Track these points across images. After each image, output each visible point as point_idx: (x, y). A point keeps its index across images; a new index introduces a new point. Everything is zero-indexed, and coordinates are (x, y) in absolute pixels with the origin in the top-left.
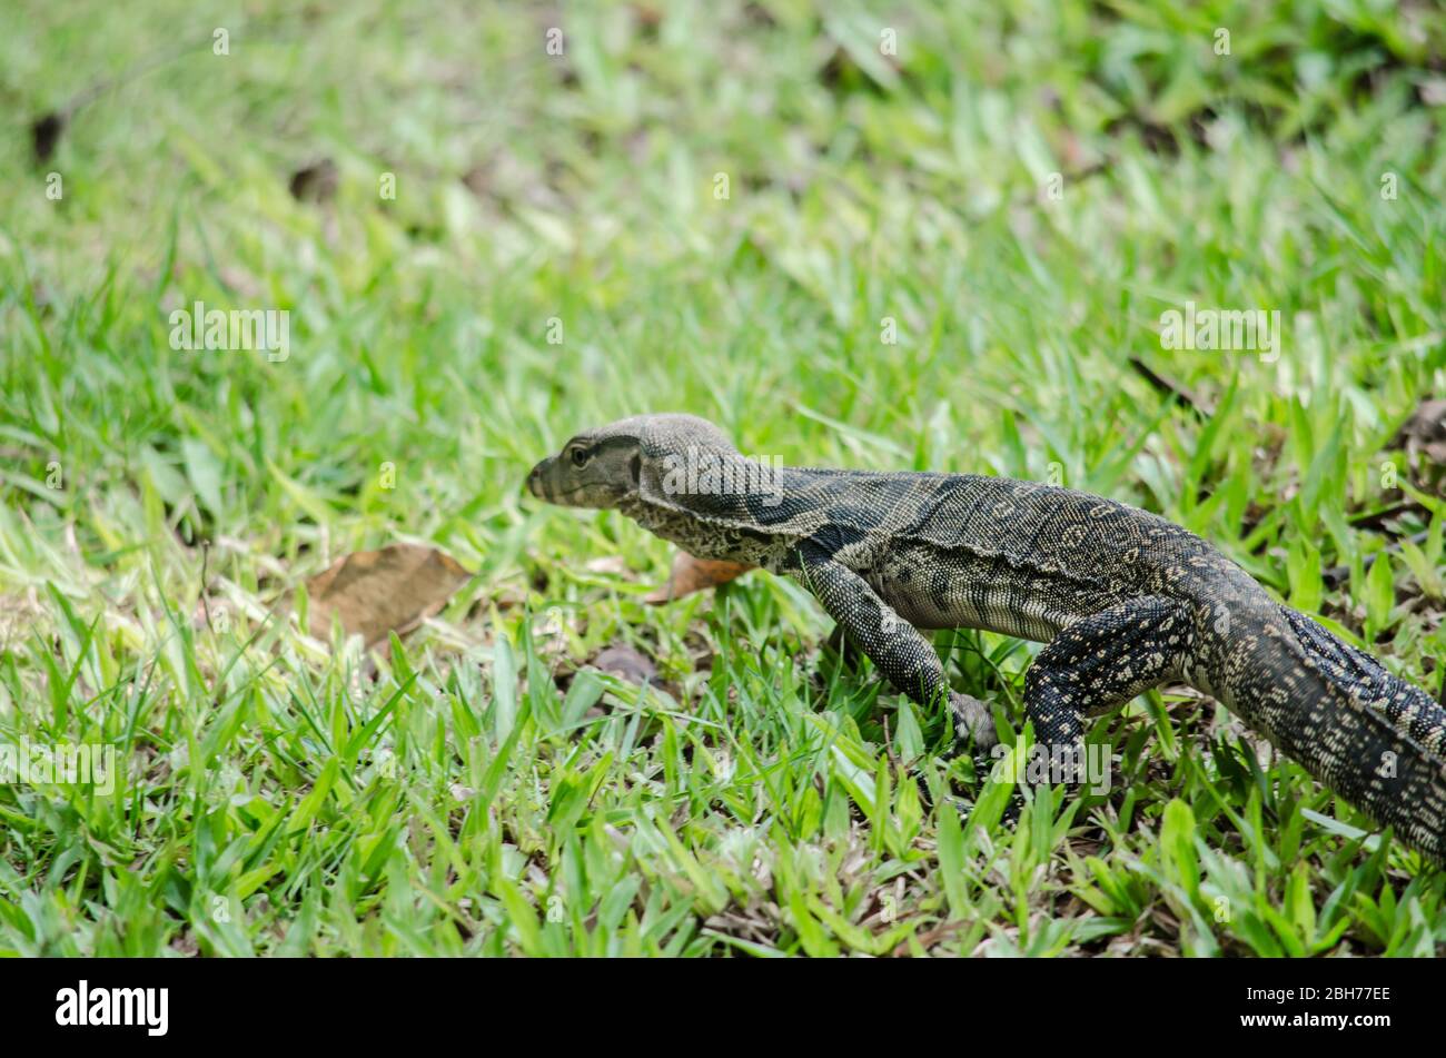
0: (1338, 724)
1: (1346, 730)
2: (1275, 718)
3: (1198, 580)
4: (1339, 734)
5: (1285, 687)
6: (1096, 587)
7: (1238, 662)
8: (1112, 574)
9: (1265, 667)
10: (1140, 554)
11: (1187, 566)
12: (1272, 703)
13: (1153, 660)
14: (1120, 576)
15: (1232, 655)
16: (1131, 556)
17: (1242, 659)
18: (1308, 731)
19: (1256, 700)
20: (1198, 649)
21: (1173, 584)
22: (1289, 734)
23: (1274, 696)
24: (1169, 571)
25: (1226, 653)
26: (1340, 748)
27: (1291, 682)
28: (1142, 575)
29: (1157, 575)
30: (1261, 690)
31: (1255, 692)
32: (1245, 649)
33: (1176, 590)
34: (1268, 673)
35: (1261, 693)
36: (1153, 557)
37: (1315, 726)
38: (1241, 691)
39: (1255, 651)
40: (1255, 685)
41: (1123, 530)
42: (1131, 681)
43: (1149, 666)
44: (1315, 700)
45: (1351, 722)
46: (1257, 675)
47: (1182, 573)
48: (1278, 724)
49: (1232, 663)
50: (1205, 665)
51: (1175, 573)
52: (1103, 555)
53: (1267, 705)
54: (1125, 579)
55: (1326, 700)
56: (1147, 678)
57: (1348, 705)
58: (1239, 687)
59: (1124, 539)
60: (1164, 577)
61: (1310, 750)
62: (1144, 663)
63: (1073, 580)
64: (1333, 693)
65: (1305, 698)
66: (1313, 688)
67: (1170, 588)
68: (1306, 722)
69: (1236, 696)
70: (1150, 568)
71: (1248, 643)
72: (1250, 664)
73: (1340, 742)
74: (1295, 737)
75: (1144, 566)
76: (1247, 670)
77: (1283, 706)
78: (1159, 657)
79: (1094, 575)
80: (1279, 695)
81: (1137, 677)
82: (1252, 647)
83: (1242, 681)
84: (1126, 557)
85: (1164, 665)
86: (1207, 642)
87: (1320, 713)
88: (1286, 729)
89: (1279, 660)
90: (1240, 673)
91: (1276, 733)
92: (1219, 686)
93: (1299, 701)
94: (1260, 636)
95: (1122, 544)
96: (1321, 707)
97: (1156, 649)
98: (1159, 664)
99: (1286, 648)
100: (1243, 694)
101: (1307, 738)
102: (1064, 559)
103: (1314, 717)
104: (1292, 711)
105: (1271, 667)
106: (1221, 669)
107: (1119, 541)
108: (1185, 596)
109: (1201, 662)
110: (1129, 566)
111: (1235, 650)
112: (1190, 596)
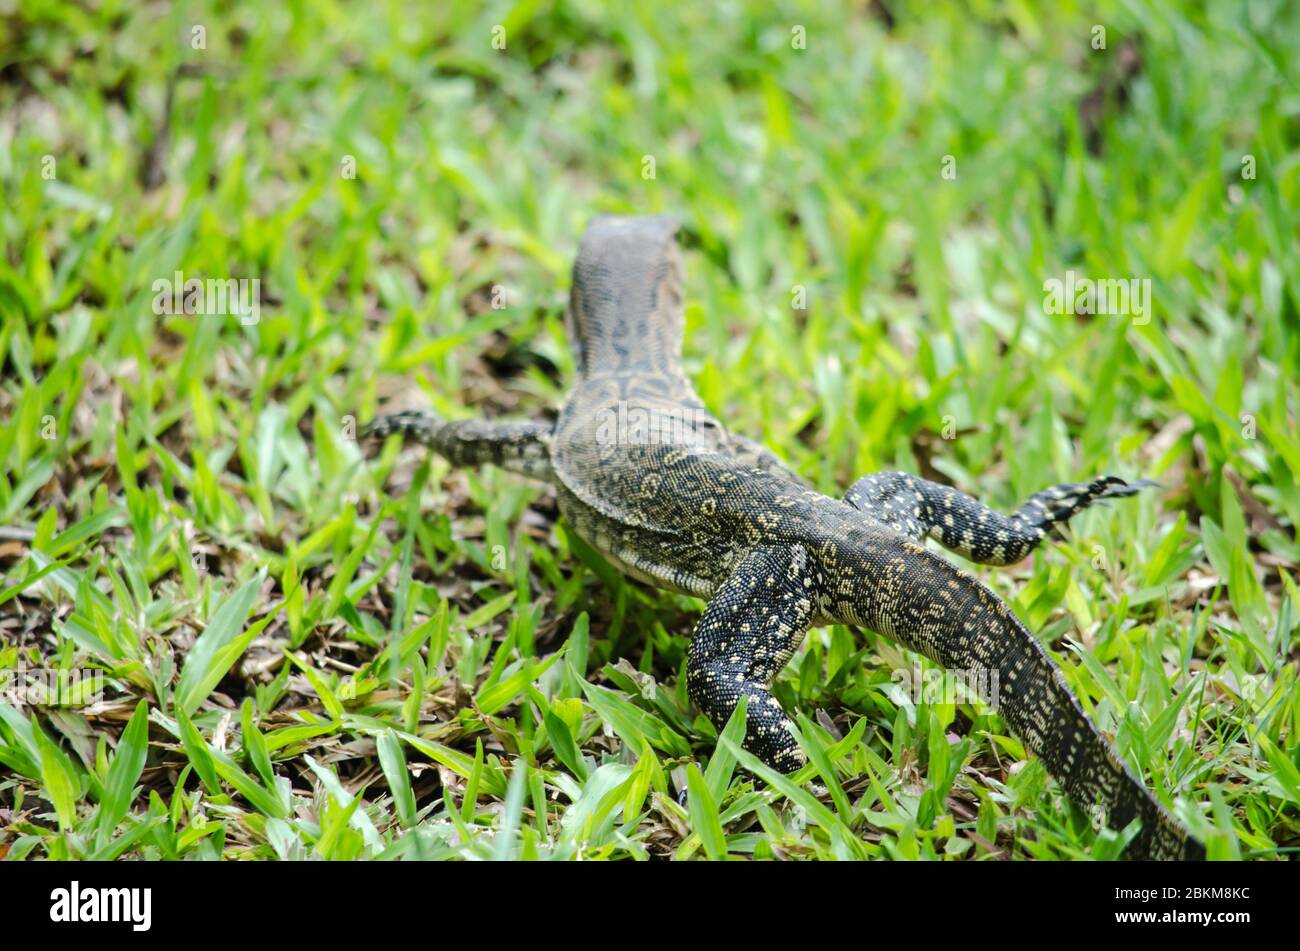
0: (986, 631)
1: (993, 637)
2: (934, 634)
3: (797, 520)
4: (987, 640)
5: (942, 601)
6: (680, 540)
7: (890, 587)
8: (693, 526)
9: (919, 585)
10: (718, 505)
11: (777, 509)
12: (932, 620)
13: (800, 606)
14: (703, 529)
15: (882, 582)
16: (709, 507)
17: (894, 583)
18: (963, 641)
19: (913, 619)
20: (834, 586)
21: (772, 530)
22: (948, 647)
23: (932, 612)
24: (762, 519)
25: (875, 582)
26: (987, 654)
27: (946, 595)
28: (730, 528)
29: (749, 525)
30: (919, 609)
31: (914, 612)
32: (894, 573)
33: (780, 535)
34: (923, 591)
35: (920, 613)
36: (732, 506)
37: (968, 635)
38: (900, 614)
39: (906, 572)
40: (913, 606)
41: (692, 478)
42: (791, 634)
43: (801, 614)
44: (968, 610)
45: (997, 628)
46: (913, 596)
47: (776, 518)
48: (938, 639)
49: (885, 590)
50: (849, 599)
51: (769, 521)
52: (678, 507)
53: (927, 623)
54: (710, 532)
55: (978, 608)
56: (803, 625)
57: (996, 612)
58: (898, 611)
59: (697, 488)
60: (759, 526)
61: (964, 658)
62: (794, 613)
63: (655, 533)
64: (984, 601)
65: (960, 609)
66: (967, 598)
67: (772, 536)
68: (961, 632)
69: (894, 621)
70: (736, 519)
71: (896, 566)
72: (904, 586)
73: (987, 648)
74: (953, 649)
75: (727, 517)
76: (902, 592)
77: (941, 621)
78: (805, 602)
79: (674, 528)
80: (936, 610)
81: (795, 628)
82: (901, 569)
83: (899, 605)
84: (704, 509)
85: (812, 608)
86: (847, 576)
87: (974, 621)
88: (945, 642)
89: (932, 575)
90: (896, 597)
91: (937, 648)
92: (872, 616)
93: (955, 612)
94: (905, 557)
95: (695, 494)
96: (973, 616)
97: (797, 597)
98: (807, 609)
99: (936, 563)
100: (902, 616)
101: (962, 648)
102: (644, 510)
103: (968, 626)
104: (948, 624)
105: (925, 584)
106: (872, 599)
107: (692, 490)
108: (794, 540)
109: (842, 597)
110: (708, 517)
111: (885, 577)
112: (801, 538)
